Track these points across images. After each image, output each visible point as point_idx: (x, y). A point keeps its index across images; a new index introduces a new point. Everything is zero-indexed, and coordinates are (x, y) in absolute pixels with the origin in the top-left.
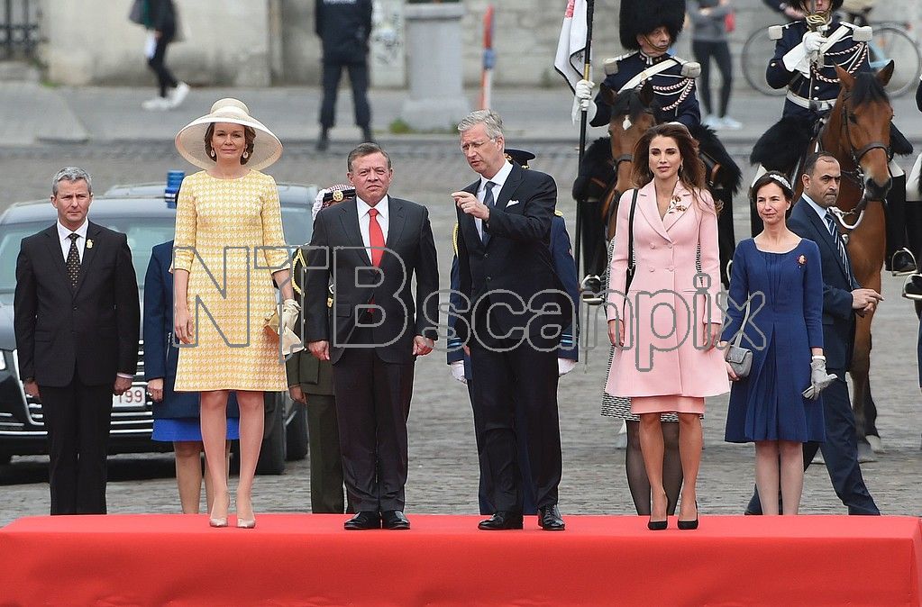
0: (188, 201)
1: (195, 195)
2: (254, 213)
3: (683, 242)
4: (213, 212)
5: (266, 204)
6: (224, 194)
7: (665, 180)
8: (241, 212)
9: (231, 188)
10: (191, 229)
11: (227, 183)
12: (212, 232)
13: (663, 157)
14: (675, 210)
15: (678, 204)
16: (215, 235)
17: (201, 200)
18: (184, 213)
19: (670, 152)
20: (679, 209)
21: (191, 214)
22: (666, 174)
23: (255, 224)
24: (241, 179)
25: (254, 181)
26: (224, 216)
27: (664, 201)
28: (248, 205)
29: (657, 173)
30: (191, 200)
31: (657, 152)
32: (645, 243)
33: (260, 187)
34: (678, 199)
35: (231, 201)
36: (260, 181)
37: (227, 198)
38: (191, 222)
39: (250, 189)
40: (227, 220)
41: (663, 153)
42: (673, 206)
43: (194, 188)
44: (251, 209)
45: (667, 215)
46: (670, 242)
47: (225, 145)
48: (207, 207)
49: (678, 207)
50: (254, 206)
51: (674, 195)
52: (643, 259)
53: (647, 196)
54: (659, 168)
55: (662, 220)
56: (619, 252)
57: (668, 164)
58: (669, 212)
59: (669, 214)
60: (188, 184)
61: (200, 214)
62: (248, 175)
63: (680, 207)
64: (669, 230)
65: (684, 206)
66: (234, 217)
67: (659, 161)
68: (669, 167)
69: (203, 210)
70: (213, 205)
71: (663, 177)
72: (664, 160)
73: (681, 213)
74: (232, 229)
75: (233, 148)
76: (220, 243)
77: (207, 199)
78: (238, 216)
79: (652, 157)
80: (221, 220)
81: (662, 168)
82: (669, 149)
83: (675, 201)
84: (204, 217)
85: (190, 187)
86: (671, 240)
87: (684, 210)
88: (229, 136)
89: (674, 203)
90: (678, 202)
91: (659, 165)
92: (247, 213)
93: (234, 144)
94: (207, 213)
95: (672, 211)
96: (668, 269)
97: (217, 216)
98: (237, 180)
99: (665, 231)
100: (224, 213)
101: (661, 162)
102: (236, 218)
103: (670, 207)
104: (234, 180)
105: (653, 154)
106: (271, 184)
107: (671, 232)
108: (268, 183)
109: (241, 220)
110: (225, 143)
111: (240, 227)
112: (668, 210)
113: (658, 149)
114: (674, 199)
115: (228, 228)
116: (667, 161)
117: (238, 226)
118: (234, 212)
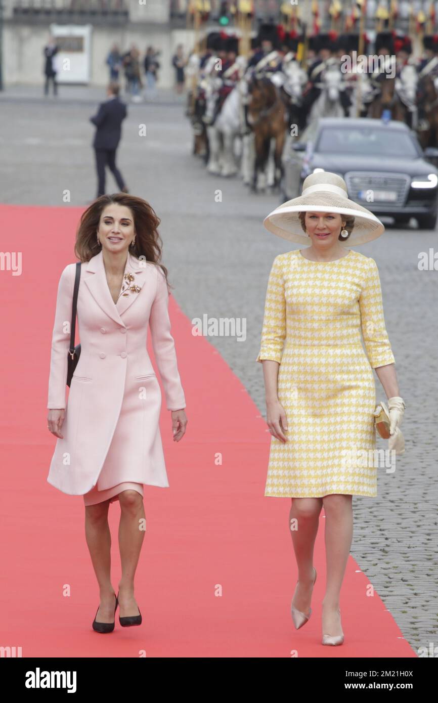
0: (278, 285)
1: (285, 277)
2: (347, 302)
3: (136, 327)
4: (309, 299)
6: (316, 278)
7: (115, 253)
8: (332, 300)
9: (324, 272)
10: (280, 315)
11: (320, 266)
12: (299, 320)
13: (116, 227)
14: (128, 292)
15: (132, 284)
16: (302, 325)
17: (289, 284)
18: (273, 297)
19: (124, 222)
20: (134, 290)
21: (280, 299)
22: (118, 247)
24: (337, 262)
25: (351, 264)
27: (116, 280)
28: (340, 292)
29: (107, 244)
30: (281, 282)
31: (109, 221)
32: (95, 327)
33: (358, 272)
34: (130, 278)
35: (322, 287)
36: (359, 265)
37: (318, 283)
38: (280, 307)
39: (346, 274)
40: (316, 308)
41: (117, 224)
42: (126, 287)
43: (284, 270)
44: (343, 297)
45: (121, 298)
46: (123, 327)
47: (318, 229)
48: (295, 293)
49: (132, 288)
50: (347, 293)
51: (126, 272)
52: (92, 345)
53: (94, 273)
54: (109, 238)
55: (116, 303)
56: (61, 332)
57: (120, 236)
58: (123, 294)
59: (123, 297)
60: (279, 265)
61: (288, 300)
62: (346, 257)
63: (134, 287)
64: (123, 313)
65: (138, 285)
66: (324, 306)
67: (111, 230)
68: (121, 239)
69: (292, 296)
70: (302, 291)
71: (113, 250)
72: (116, 230)
73: (136, 294)
74: (321, 318)
75: (326, 232)
76: (307, 333)
77: (296, 283)
78: (328, 304)
79: (104, 227)
80: (309, 308)
81: (114, 239)
82: (123, 220)
83: (128, 281)
84: (292, 304)
85: (281, 267)
86: (123, 325)
87: (139, 291)
88: (321, 219)
89: (127, 283)
90: (131, 282)
91: (111, 235)
92: (339, 301)
93: (328, 228)
94: (294, 300)
95: (126, 292)
96: (120, 355)
97: (305, 304)
98: (333, 262)
99: (119, 316)
100: (312, 301)
101: (113, 232)
102: (325, 307)
103: (124, 288)
104: (329, 263)
105: (104, 224)
106: (371, 269)
107: (125, 317)
108: (368, 268)
109: (331, 309)
110: (318, 227)
111: (330, 317)
112: (122, 291)
113: (111, 218)
114: (127, 278)
115: (316, 317)
116: (120, 231)
117: (328, 316)
118: (324, 300)
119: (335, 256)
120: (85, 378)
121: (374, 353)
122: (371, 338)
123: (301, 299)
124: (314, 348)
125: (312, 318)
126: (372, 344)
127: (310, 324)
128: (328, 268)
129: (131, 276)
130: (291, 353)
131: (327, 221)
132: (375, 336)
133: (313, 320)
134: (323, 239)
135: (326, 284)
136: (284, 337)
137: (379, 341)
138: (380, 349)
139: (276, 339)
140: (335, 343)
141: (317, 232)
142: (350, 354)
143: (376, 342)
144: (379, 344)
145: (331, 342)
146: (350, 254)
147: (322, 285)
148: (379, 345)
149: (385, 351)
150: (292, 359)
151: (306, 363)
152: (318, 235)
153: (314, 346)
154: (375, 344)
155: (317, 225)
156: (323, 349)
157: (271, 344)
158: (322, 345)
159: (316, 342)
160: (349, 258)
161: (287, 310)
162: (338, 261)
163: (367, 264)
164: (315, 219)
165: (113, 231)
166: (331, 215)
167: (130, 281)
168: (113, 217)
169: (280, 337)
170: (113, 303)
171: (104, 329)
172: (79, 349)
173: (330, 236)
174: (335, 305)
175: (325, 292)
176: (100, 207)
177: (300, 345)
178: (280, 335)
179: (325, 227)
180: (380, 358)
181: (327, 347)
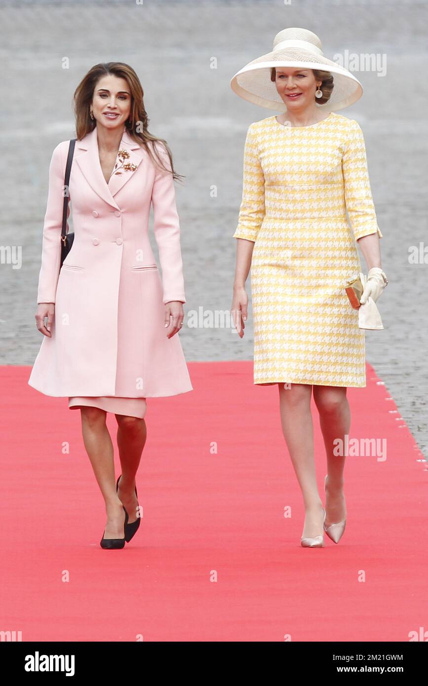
1: (260, 148)
2: (329, 169)
3: (132, 209)
4: (287, 168)
5: (346, 156)
6: (293, 145)
7: (111, 129)
8: (312, 168)
9: (301, 138)
12: (280, 192)
13: (112, 101)
14: (122, 170)
15: (126, 162)
17: (265, 154)
19: (121, 96)
20: (128, 168)
22: (114, 123)
23: (333, 183)
24: (315, 126)
25: (332, 127)
26: (291, 173)
27: (110, 157)
28: (321, 159)
29: (103, 120)
31: (105, 94)
32: (86, 211)
33: (339, 135)
34: (125, 155)
35: (301, 154)
36: (340, 127)
37: (296, 150)
39: (326, 138)
40: (295, 177)
41: (113, 97)
42: (120, 164)
44: (325, 164)
45: (114, 177)
46: (117, 210)
47: (288, 89)
48: (272, 162)
49: (126, 166)
50: (329, 160)
51: (121, 149)
52: (85, 230)
53: (86, 151)
54: (105, 114)
55: (108, 183)
56: (51, 218)
57: (117, 111)
58: (115, 172)
59: (116, 175)
60: (252, 134)
61: (266, 170)
62: (326, 120)
63: (129, 165)
64: (116, 195)
65: (133, 164)
66: (304, 174)
67: (106, 105)
68: (117, 114)
69: (268, 166)
70: (279, 159)
71: (108, 127)
72: (112, 105)
73: (130, 173)
74: (303, 188)
75: (297, 91)
76: (289, 205)
77: (272, 152)
78: (309, 173)
79: (97, 100)
80: (288, 178)
81: (110, 114)
82: (120, 93)
83: (122, 159)
84: (269, 174)
85: (255, 136)
86: (118, 208)
87: (134, 170)
88: (290, 78)
89: (120, 161)
90: (126, 159)
91: (106, 110)
92: (321, 168)
93: (298, 87)
94: (271, 170)
95: (119, 171)
96: (115, 242)
97: (283, 173)
98: (310, 127)
99: (112, 197)
100: (291, 170)
101: (109, 107)
102: (306, 176)
103: (116, 166)
104: (307, 127)
105: (99, 97)
106: (353, 131)
107: (118, 198)
108: (350, 130)
109: (312, 178)
110: (287, 87)
111: (312, 186)
112: (114, 170)
113: (107, 91)
114: (121, 155)
115: (297, 188)
116: (116, 106)
117: (310, 185)
118: (304, 168)
119: (313, 119)
120: (76, 267)
121: (355, 224)
122: (352, 207)
123: (279, 169)
124: (297, 222)
125: (293, 188)
126: (354, 214)
127: (291, 195)
128: (305, 133)
129: (126, 154)
130: (271, 228)
131: (297, 80)
132: (356, 205)
133: (294, 191)
134: (294, 100)
135: (304, 150)
136: (263, 212)
137: (360, 210)
138: (361, 219)
139: (251, 215)
140: (320, 216)
141: (288, 92)
142: (335, 228)
143: (356, 211)
144: (360, 213)
145: (316, 214)
146: (330, 116)
147: (300, 152)
148: (360, 215)
149: (366, 221)
150: (271, 233)
151: (288, 238)
152: (288, 96)
153: (297, 219)
154: (357, 214)
155: (286, 85)
156: (307, 222)
157: (246, 220)
158: (305, 218)
159: (299, 215)
160: (329, 121)
161: (265, 182)
162: (317, 124)
163: (348, 126)
164: (285, 79)
165: (109, 105)
166: (300, 73)
167: (124, 158)
168: (109, 90)
169: (257, 212)
170: (106, 183)
171: (96, 212)
172: (72, 236)
173: (301, 96)
174: (316, 173)
175: (304, 159)
176: (94, 78)
177: (282, 219)
178: (255, 210)
179: (295, 86)
180: (360, 229)
181: (311, 220)
